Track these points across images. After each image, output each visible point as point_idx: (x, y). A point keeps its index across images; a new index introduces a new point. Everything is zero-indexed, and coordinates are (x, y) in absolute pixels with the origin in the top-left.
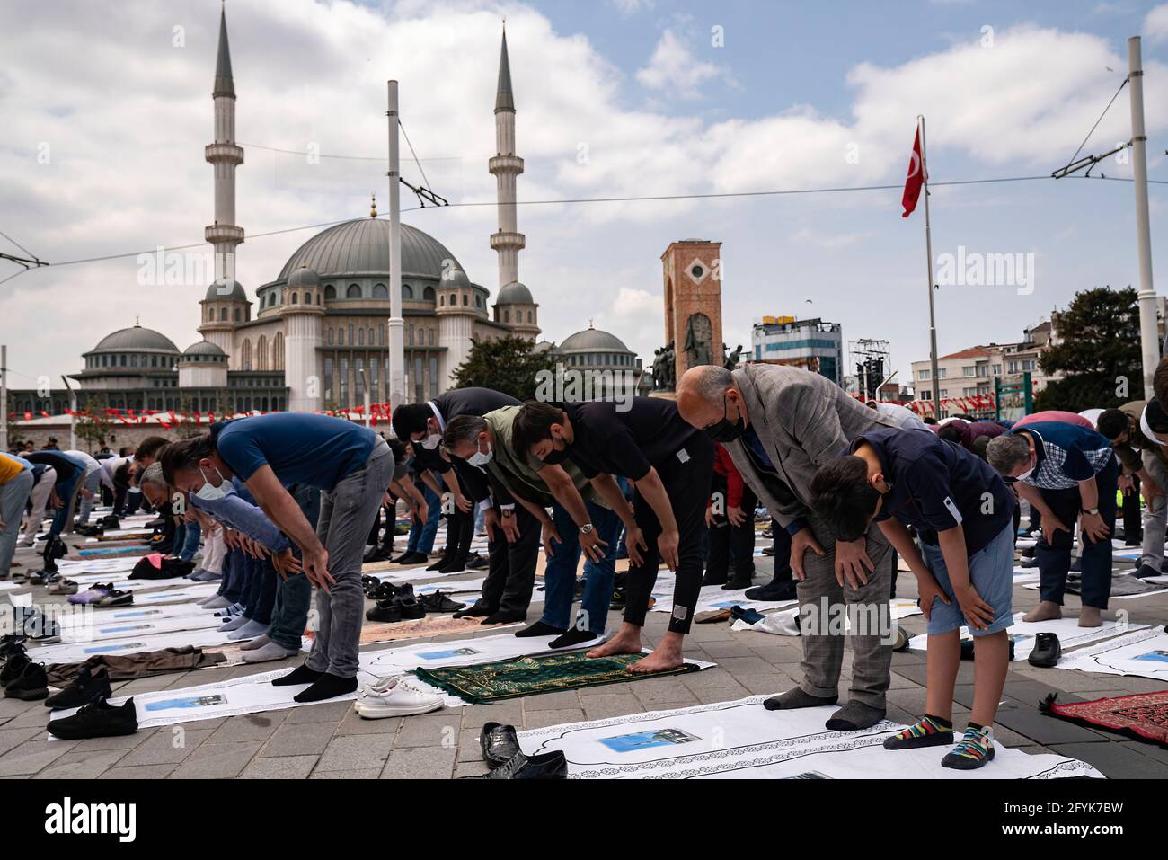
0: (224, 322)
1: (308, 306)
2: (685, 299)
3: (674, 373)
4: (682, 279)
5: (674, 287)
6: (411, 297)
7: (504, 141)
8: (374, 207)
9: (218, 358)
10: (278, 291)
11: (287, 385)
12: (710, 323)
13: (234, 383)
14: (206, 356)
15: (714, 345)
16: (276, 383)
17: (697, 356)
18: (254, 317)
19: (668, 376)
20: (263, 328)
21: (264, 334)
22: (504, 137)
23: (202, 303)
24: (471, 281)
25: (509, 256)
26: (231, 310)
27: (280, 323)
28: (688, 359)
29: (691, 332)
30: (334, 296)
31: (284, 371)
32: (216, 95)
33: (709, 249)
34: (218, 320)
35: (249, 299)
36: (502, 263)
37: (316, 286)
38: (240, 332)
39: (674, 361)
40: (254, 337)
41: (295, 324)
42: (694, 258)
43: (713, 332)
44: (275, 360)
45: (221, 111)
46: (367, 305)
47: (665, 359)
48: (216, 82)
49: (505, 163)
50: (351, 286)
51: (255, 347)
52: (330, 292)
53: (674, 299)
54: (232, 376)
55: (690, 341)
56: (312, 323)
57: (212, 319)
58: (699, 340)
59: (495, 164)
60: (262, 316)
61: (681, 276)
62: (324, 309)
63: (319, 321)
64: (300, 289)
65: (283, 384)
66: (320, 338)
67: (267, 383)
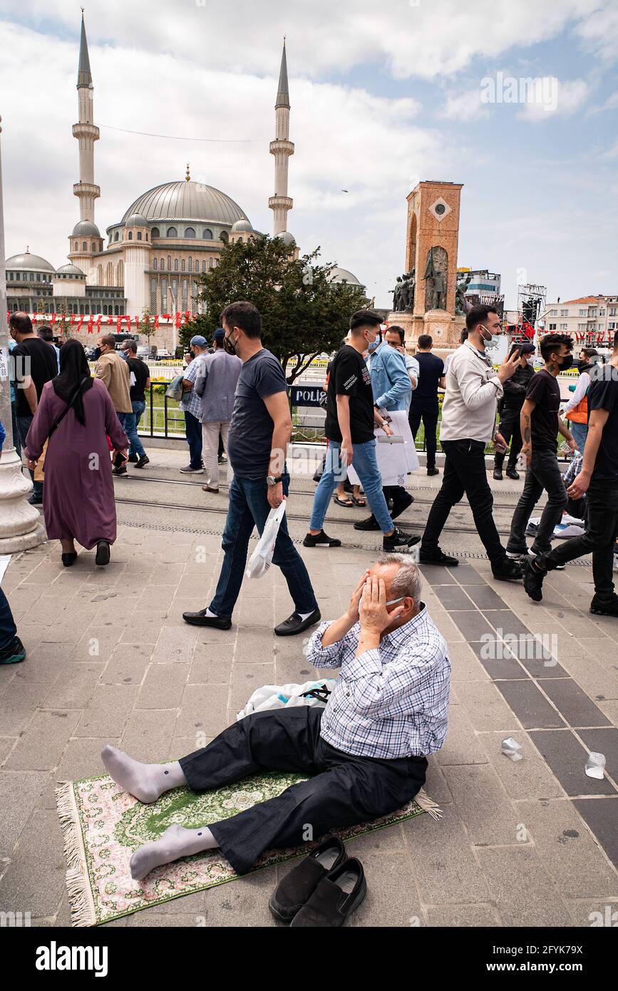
0: (85, 252)
1: (139, 241)
2: (428, 234)
3: (413, 298)
4: (426, 215)
5: (418, 223)
6: (212, 238)
7: (281, 130)
8: (188, 173)
9: (80, 277)
10: (120, 230)
11: (125, 297)
12: (447, 256)
13: (90, 295)
14: (71, 276)
15: (449, 276)
16: (118, 296)
17: (434, 284)
18: (105, 249)
19: (408, 301)
20: (110, 256)
21: (111, 261)
22: (281, 127)
23: (70, 238)
24: (254, 229)
25: (281, 213)
26: (89, 244)
27: (121, 253)
28: (426, 285)
29: (431, 262)
30: (158, 236)
31: (123, 288)
32: (79, 87)
33: (452, 190)
34: (81, 250)
35: (102, 236)
36: (276, 218)
37: (145, 227)
38: (96, 259)
39: (414, 287)
40: (104, 262)
41: (129, 253)
42: (438, 197)
43: (449, 264)
44: (118, 279)
45: (83, 98)
46: (181, 243)
47: (406, 285)
48: (79, 77)
49: (282, 145)
50: (169, 229)
51: (105, 270)
52: (155, 232)
53: (418, 233)
54: (89, 290)
55: (430, 270)
56: (142, 254)
57: (76, 250)
58: (437, 270)
59: (274, 146)
60: (110, 248)
61: (426, 213)
62: (151, 244)
63: (147, 253)
64: (135, 229)
65: (123, 297)
66: (148, 265)
67: (113, 295)
